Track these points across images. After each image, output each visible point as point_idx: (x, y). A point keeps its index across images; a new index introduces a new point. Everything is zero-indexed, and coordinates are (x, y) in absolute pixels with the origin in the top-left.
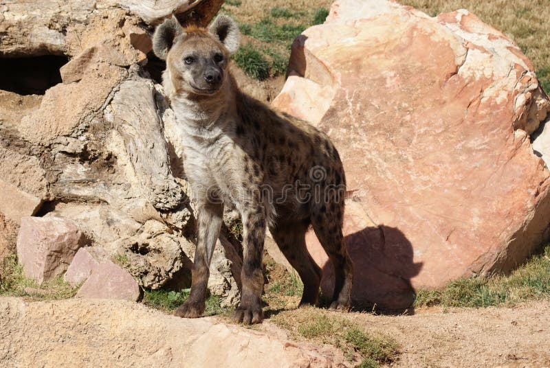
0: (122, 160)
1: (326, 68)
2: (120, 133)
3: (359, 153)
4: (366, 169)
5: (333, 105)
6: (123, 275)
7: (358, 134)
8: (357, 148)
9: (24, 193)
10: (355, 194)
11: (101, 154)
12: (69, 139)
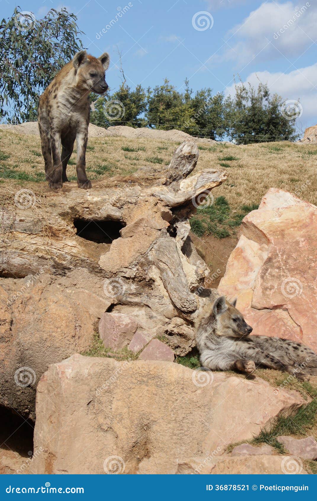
0: (158, 282)
1: (264, 234)
2: (159, 268)
5: (270, 255)
6: (165, 347)
7: (285, 272)
9: (101, 299)
10: (285, 306)
11: (145, 279)
12: (127, 269)
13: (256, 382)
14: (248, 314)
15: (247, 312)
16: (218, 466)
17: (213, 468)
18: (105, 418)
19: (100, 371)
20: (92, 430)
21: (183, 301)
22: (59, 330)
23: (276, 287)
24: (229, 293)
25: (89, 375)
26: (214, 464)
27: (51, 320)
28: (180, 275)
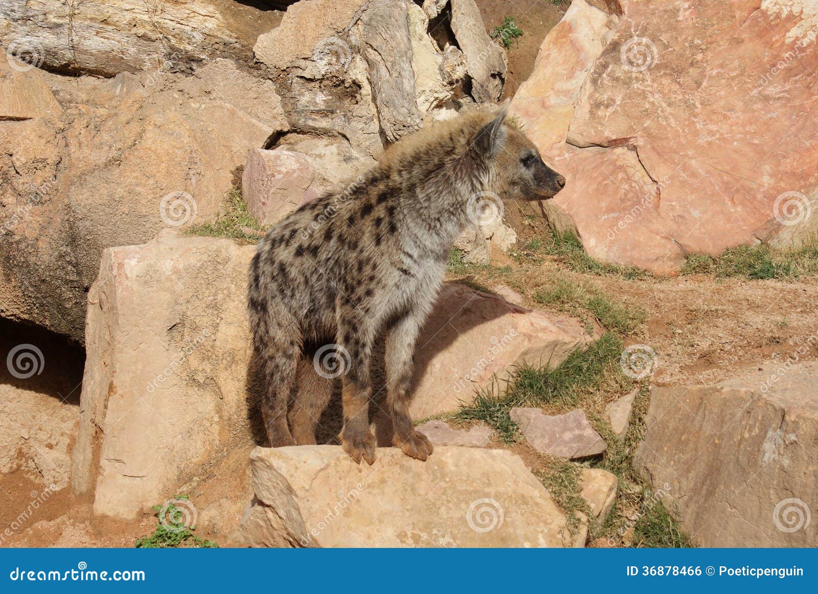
0: (366, 89)
2: (365, 58)
3: (640, 95)
4: (647, 114)
5: (616, 38)
7: (641, 72)
8: (638, 89)
9: (254, 121)
10: (632, 141)
11: (343, 82)
12: (308, 63)
14: (559, 155)
15: (556, 152)
16: (336, 465)
17: (322, 470)
18: (203, 359)
19: (199, 264)
20: (175, 382)
21: (396, 127)
22: (151, 181)
23: (618, 103)
24: (530, 113)
25: (176, 271)
26: (326, 461)
27: (139, 161)
28: (403, 73)
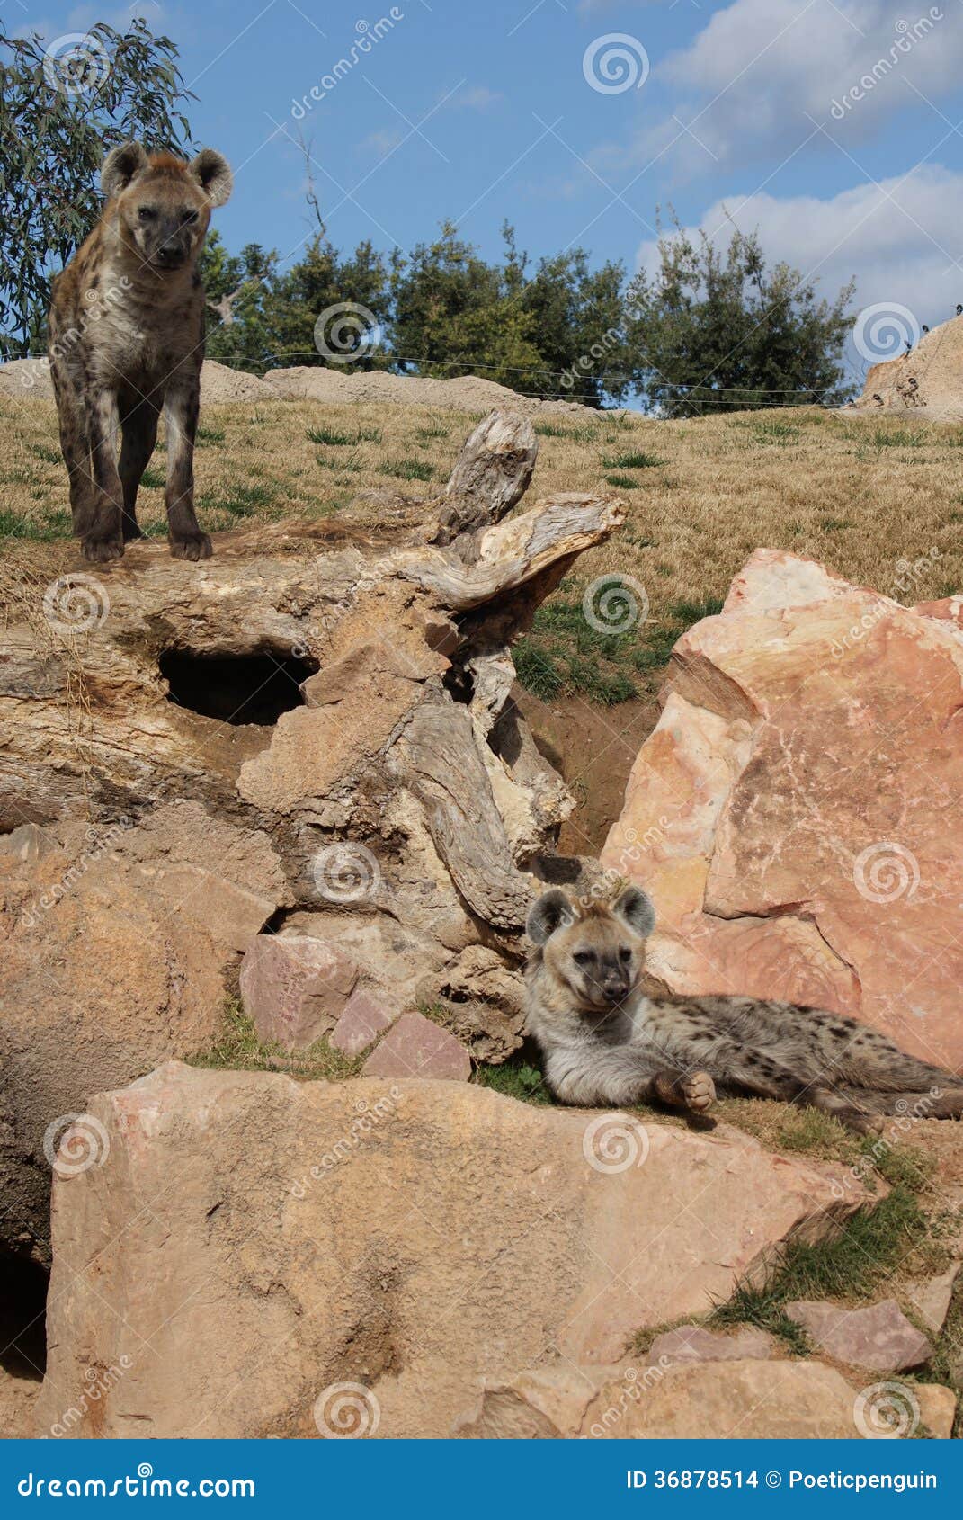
0: (420, 841)
1: (740, 690)
2: (418, 794)
3: (808, 838)
4: (822, 866)
5: (758, 753)
6: (443, 1038)
7: (804, 804)
8: (804, 829)
9: (246, 893)
10: (804, 908)
11: (378, 830)
12: (324, 802)
13: (718, 1140)
14: (695, 932)
15: (689, 927)
16: (607, 1394)
17: (591, 1402)
18: (263, 1255)
19: (244, 1112)
20: (222, 1293)
21: (494, 896)
22: (119, 990)
23: (777, 850)
24: (636, 870)
25: (212, 1124)
26: (594, 1388)
27: (93, 959)
28: (486, 816)
